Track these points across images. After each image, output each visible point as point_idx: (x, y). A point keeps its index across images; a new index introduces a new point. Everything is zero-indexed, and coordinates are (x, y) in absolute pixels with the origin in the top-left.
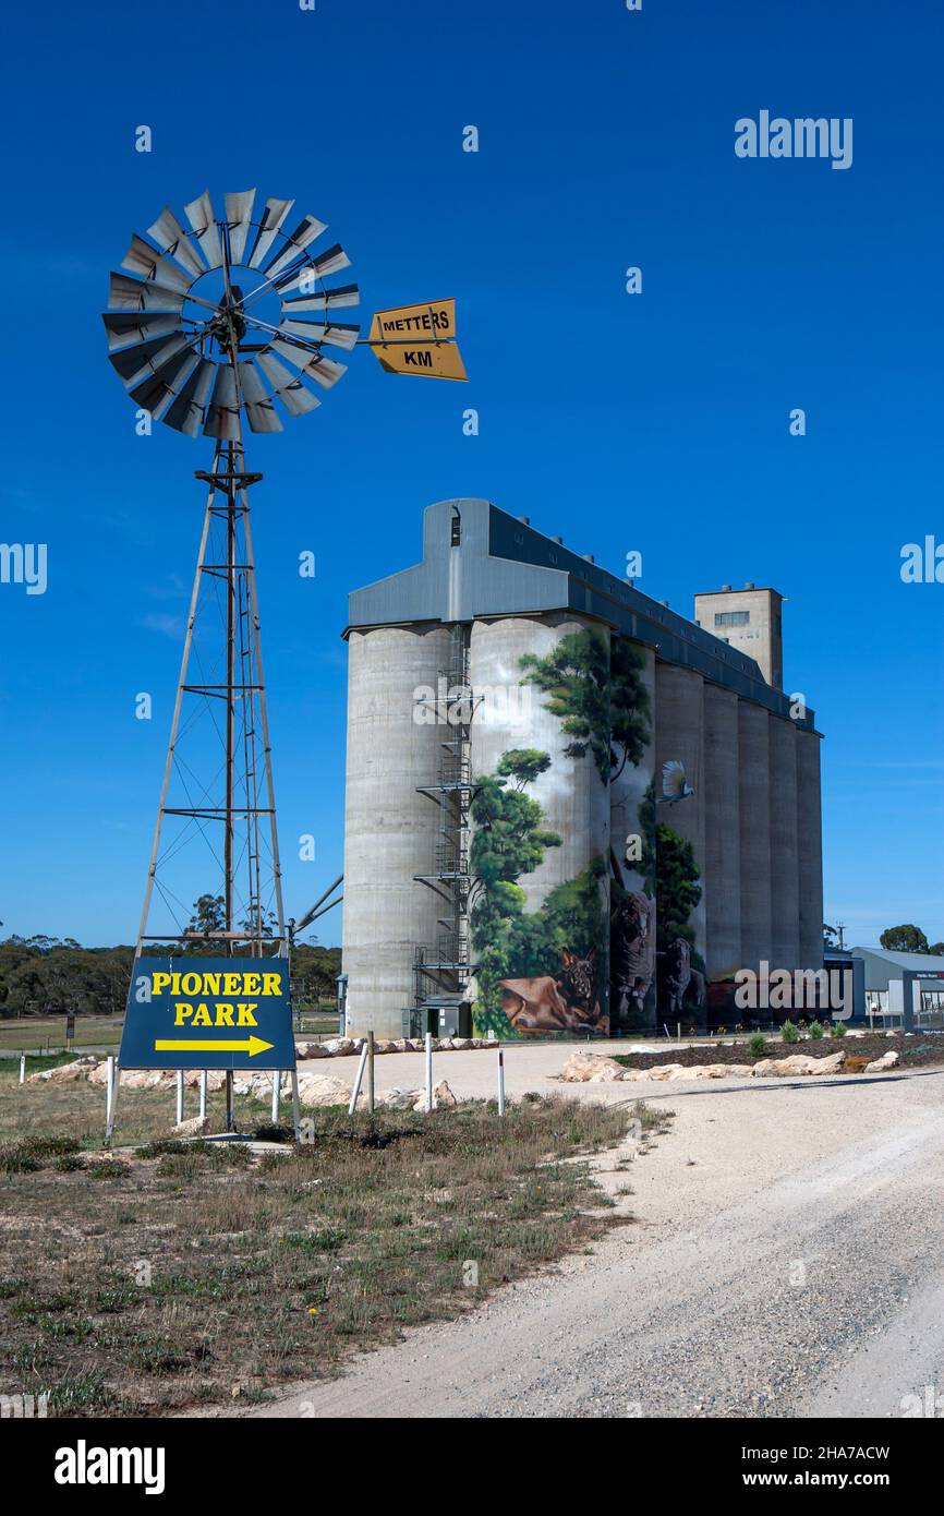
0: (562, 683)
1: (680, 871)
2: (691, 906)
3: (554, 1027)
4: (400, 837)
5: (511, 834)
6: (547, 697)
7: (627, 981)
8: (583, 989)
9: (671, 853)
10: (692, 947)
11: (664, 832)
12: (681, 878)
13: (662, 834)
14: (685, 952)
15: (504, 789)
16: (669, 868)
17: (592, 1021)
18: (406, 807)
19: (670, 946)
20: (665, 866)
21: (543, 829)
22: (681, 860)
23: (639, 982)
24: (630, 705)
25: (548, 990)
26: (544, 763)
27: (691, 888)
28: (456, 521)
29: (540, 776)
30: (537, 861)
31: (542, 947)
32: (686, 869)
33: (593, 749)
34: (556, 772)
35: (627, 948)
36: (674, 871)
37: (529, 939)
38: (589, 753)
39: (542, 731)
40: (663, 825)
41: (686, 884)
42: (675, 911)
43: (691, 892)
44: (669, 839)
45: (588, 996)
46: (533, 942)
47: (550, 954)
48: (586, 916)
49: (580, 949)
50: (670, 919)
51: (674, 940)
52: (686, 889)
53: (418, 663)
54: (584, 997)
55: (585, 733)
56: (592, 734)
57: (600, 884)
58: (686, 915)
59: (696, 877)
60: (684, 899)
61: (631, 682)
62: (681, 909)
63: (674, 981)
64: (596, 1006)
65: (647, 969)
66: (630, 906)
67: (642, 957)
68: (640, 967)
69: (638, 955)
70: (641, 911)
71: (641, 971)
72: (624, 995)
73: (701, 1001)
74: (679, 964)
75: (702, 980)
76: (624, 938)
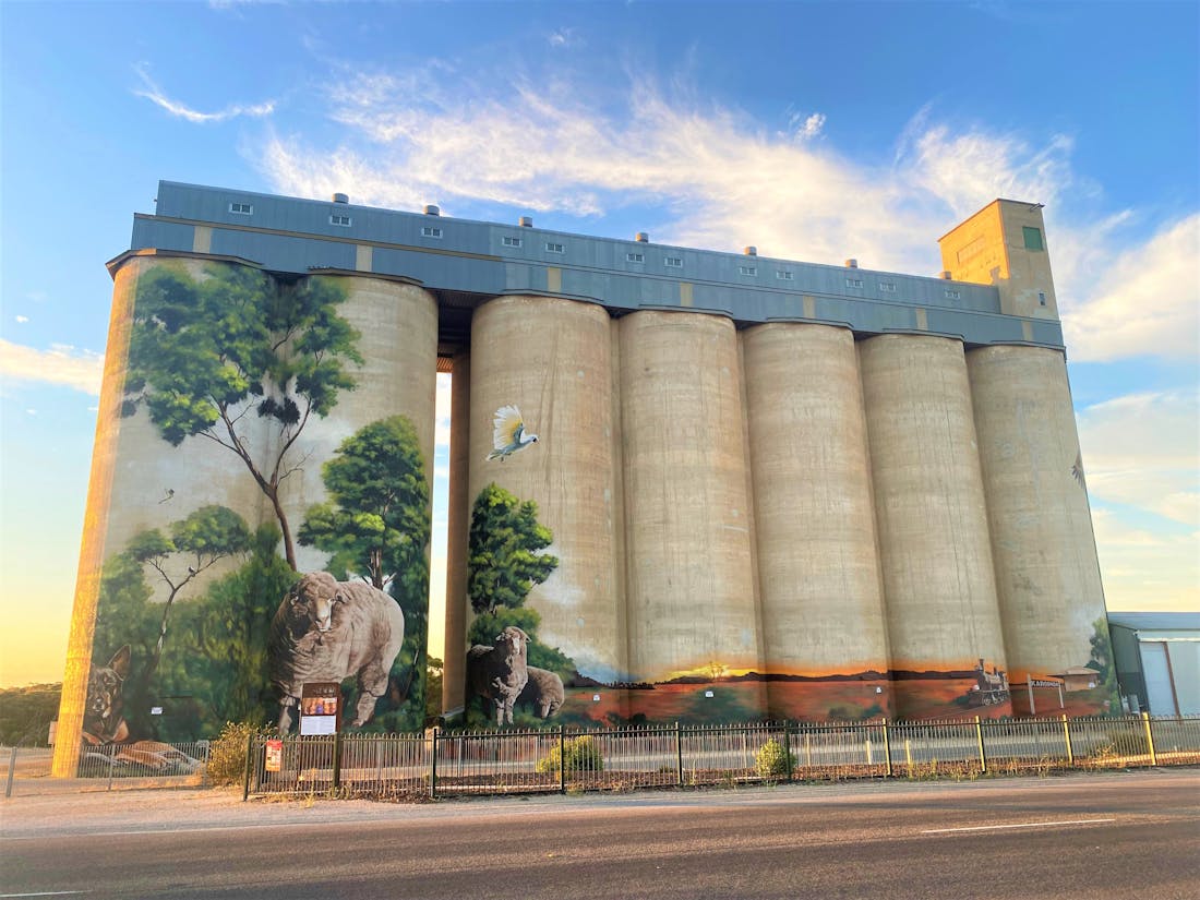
1: (514, 538)
2: (531, 582)
7: (291, 690)
9: (503, 518)
11: (494, 494)
12: (514, 548)
13: (492, 497)
14: (518, 644)
16: (498, 538)
19: (498, 638)
20: (494, 536)
22: (515, 525)
24: (319, 347)
27: (530, 560)
32: (522, 536)
33: (149, 403)
35: (294, 647)
36: (503, 541)
40: (493, 485)
41: (523, 555)
42: (505, 592)
43: (531, 565)
44: (499, 501)
45: (105, 714)
48: (114, 609)
50: (499, 602)
51: (504, 628)
52: (521, 562)
55: (139, 386)
56: (148, 388)
57: (148, 569)
58: (524, 595)
59: (546, 543)
60: (519, 574)
61: (323, 321)
62: (515, 588)
63: (502, 685)
64: (123, 728)
65: (330, 674)
66: (301, 591)
67: (319, 656)
68: (313, 671)
69: (310, 655)
70: (320, 597)
71: (315, 676)
72: (286, 709)
73: (551, 711)
74: (507, 661)
75: (554, 682)
76: (291, 634)
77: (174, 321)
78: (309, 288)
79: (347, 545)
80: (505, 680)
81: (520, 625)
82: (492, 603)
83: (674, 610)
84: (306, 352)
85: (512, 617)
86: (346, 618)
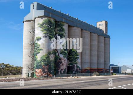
0: (43, 27)
3: (41, 76)
4: (26, 50)
5: (36, 49)
6: (41, 29)
7: (60, 69)
10: (77, 65)
15: (36, 43)
16: (73, 54)
17: (48, 75)
18: (27, 46)
19: (73, 65)
21: (40, 48)
22: (75, 53)
23: (62, 69)
24: (61, 31)
25: (40, 71)
26: (41, 38)
28: (34, 5)
29: (40, 40)
30: (39, 53)
33: (49, 36)
34: (42, 40)
38: (48, 37)
39: (40, 34)
41: (76, 56)
47: (41, 66)
48: (47, 60)
49: (45, 65)
53: (29, 26)
54: (46, 72)
55: (47, 34)
56: (48, 34)
57: (50, 56)
59: (78, 55)
60: (76, 58)
61: (62, 28)
62: (75, 60)
64: (49, 73)
65: (64, 68)
66: (60, 59)
67: (63, 66)
72: (59, 71)
76: (60, 64)
77: (51, 26)
78: (59, 23)
79: (65, 54)
80: (74, 69)
82: (72, 61)
83: (86, 63)
84: (59, 31)
85: (75, 63)
86: (65, 62)
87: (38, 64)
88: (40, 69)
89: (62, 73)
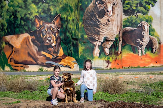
2: (151, 6)
7: (98, 39)
8: (50, 41)
10: (150, 25)
14: (146, 28)
19: (139, 25)
31: (23, 16)
37: (16, 11)
45: (53, 45)
46: (18, 13)
47: (28, 20)
50: (138, 12)
51: (141, 22)
58: (148, 10)
60: (146, 3)
62: (145, 8)
63: (140, 41)
64: (61, 51)
65: (113, 33)
67: (109, 26)
68: (107, 32)
69: (106, 25)
70: (108, 2)
71: (108, 34)
72: (97, 46)
73: (155, 50)
74: (142, 33)
75: (156, 41)
76: (97, 16)
80: (142, 40)
81: (147, 21)
82: (135, 12)
85: (144, 18)
87: (14, 14)
88: (26, 35)
89: (107, 51)
